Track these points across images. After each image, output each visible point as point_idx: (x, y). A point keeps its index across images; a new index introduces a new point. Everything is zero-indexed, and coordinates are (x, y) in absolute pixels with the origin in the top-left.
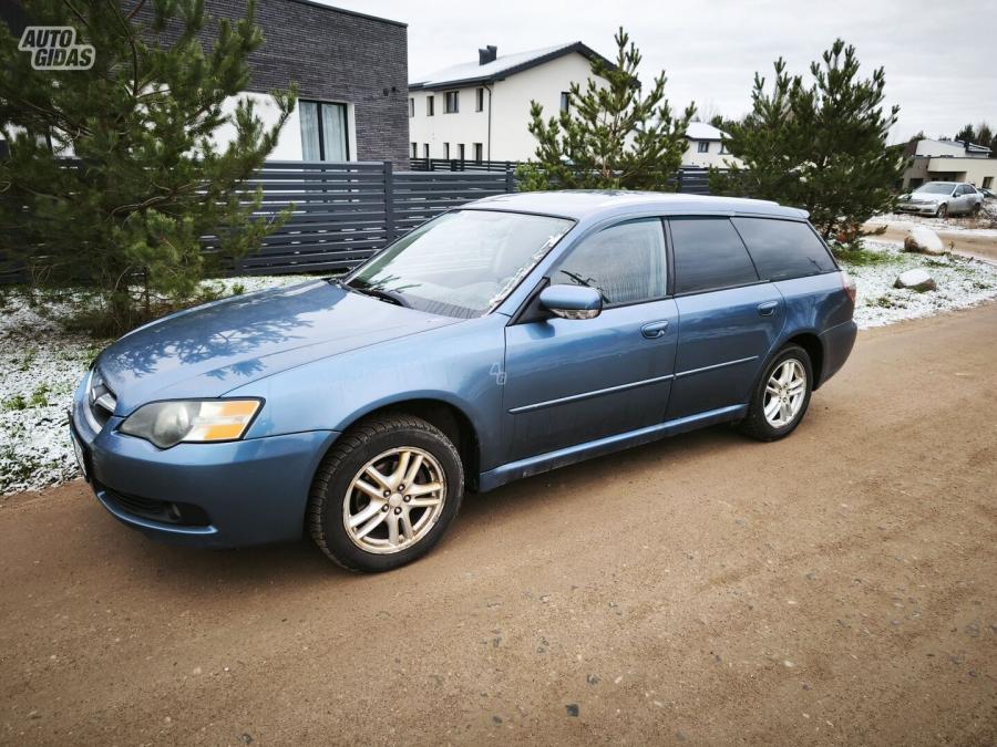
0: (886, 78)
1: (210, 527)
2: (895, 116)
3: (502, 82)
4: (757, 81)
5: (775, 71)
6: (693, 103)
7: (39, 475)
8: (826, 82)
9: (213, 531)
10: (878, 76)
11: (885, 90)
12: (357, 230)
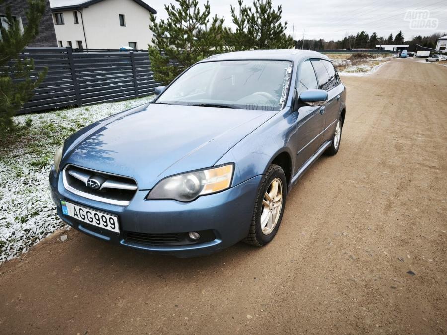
0: (282, 9)
1: (216, 240)
2: (286, 26)
3: (87, 9)
4: (232, 9)
5: (239, 5)
6: (223, 17)
7: (9, 248)
8: (259, 10)
9: (218, 241)
10: (279, 9)
11: (282, 14)
12: (56, 86)
